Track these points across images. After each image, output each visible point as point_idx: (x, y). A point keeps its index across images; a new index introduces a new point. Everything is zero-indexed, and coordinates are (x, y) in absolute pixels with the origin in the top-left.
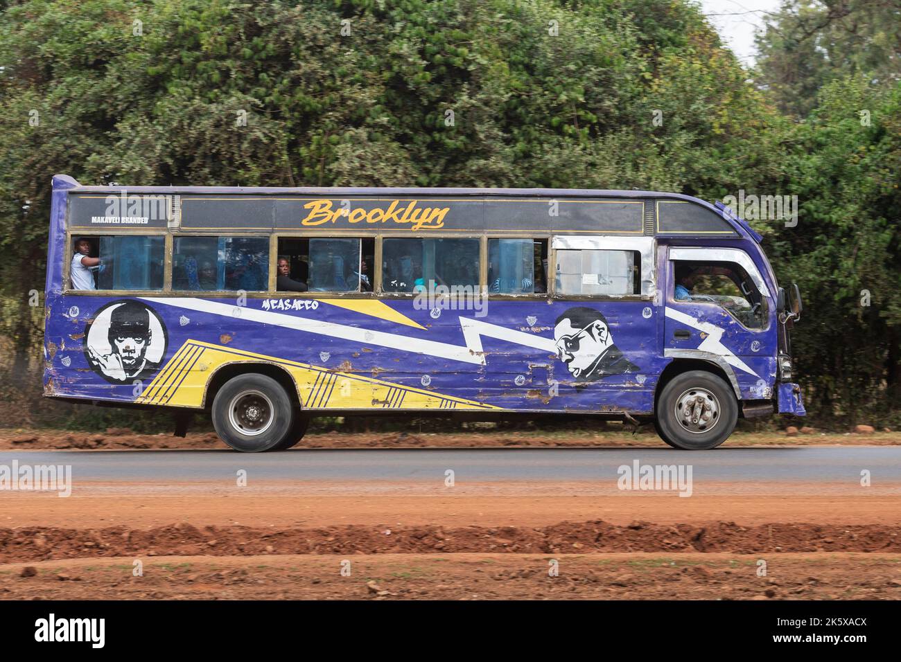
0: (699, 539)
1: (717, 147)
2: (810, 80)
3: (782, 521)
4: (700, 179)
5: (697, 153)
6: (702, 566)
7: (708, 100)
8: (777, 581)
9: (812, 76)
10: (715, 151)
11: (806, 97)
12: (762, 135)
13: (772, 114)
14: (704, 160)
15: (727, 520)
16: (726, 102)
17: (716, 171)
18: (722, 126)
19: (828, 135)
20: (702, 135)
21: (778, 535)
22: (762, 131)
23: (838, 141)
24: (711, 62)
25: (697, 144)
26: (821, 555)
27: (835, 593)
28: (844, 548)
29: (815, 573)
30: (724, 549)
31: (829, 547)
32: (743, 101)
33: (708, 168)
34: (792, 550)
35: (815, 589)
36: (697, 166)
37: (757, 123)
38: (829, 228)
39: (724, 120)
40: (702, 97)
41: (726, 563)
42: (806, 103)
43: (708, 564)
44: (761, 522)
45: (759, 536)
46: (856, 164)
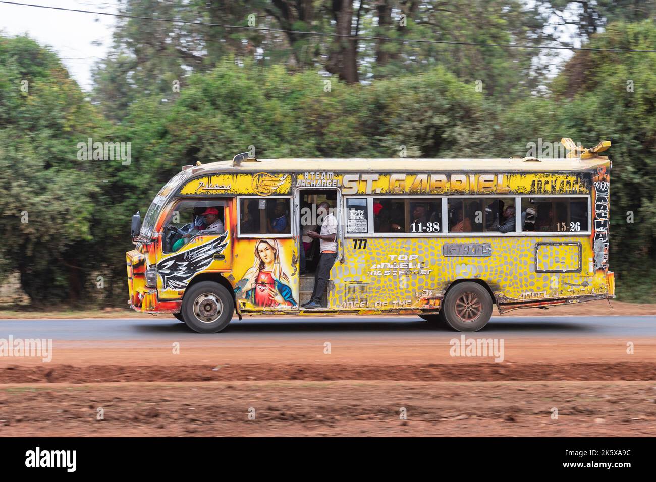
0: (49, 375)
1: (67, 138)
2: (124, 100)
3: (100, 363)
4: (55, 158)
5: (54, 142)
6: (50, 391)
7: (62, 110)
8: (98, 400)
9: (125, 97)
10: (65, 141)
11: (121, 110)
12: (94, 132)
13: (100, 119)
14: (58, 146)
15: (67, 363)
16: (72, 111)
17: (65, 152)
18: (71, 126)
19: (134, 133)
20: (58, 131)
21: (98, 372)
22: (95, 130)
23: (140, 136)
24: (65, 87)
25: (54, 136)
26: (124, 383)
27: (130, 406)
28: (137, 380)
29: (118, 394)
30: (65, 381)
31: (128, 379)
32: (82, 111)
33: (62, 152)
34: (106, 381)
35: (120, 404)
36: (54, 150)
37: (90, 124)
38: (133, 188)
39: (72, 123)
40: (58, 108)
41: (64, 389)
42: (121, 113)
43: (55, 390)
44: (88, 364)
45: (85, 373)
46: (150, 150)
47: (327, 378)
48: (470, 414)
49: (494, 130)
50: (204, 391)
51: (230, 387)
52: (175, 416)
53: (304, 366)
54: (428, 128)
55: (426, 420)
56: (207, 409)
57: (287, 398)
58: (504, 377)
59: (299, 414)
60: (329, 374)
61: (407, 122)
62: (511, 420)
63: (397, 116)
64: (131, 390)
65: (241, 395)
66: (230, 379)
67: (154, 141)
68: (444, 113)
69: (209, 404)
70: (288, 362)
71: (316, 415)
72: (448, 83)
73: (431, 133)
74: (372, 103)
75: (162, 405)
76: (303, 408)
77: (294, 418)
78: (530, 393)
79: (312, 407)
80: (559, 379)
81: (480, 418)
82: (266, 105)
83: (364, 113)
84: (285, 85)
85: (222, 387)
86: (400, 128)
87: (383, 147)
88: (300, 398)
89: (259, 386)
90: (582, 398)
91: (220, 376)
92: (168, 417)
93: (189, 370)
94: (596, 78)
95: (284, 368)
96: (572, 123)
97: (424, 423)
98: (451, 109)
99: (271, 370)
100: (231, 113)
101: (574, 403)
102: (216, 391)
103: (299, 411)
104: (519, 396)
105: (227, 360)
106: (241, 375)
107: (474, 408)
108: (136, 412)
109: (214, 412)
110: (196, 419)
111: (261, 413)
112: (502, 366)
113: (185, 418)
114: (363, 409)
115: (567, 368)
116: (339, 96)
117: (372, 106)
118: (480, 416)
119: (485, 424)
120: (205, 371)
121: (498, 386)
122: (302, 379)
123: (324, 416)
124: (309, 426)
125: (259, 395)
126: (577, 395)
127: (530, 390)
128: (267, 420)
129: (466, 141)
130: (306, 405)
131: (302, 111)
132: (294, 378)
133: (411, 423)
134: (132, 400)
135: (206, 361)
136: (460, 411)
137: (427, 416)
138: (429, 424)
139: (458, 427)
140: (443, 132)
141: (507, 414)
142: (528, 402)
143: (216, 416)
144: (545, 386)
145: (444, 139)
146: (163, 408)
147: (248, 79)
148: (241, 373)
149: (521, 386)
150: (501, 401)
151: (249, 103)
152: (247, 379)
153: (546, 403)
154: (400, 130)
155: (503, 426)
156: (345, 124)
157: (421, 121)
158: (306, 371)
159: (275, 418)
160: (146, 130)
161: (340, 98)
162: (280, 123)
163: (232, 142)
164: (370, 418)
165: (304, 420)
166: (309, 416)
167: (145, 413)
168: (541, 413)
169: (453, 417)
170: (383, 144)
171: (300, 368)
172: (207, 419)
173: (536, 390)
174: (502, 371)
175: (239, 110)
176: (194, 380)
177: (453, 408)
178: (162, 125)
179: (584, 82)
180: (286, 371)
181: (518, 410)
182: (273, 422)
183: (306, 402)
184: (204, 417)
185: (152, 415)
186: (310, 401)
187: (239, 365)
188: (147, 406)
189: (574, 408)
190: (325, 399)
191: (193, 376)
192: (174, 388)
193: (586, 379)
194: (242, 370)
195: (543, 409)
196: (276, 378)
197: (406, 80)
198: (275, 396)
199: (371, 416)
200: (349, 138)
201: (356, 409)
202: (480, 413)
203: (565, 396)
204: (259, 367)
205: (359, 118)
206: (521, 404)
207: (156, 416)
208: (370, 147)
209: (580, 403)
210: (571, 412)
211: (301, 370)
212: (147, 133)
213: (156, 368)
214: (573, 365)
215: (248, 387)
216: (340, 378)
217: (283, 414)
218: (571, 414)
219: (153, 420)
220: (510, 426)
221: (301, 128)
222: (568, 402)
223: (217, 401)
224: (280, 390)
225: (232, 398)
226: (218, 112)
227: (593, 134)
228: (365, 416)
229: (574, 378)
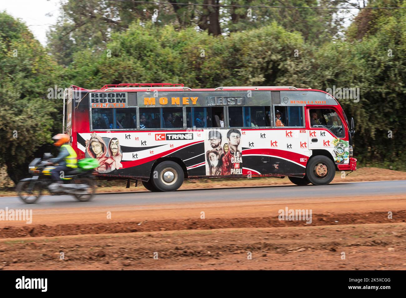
0: (32, 232)
1: (34, 78)
2: (68, 51)
3: (64, 223)
4: (27, 91)
5: (26, 81)
6: (33, 242)
7: (30, 60)
8: (64, 247)
9: (68, 49)
10: (33, 80)
11: (66, 58)
12: (52, 73)
13: (55, 64)
14: (29, 83)
15: (43, 224)
16: (37, 60)
17: (34, 87)
18: (36, 70)
19: (77, 73)
20: (28, 73)
21: (63, 229)
22: (52, 71)
23: (81, 75)
24: (31, 45)
25: (26, 77)
26: (80, 236)
27: (86, 250)
28: (89, 233)
29: (78, 243)
30: (42, 235)
31: (83, 232)
32: (43, 60)
33: (31, 87)
34: (69, 234)
35: (79, 249)
36: (26, 86)
37: (49, 68)
39: (36, 68)
40: (28, 58)
41: (43, 241)
42: (67, 60)
43: (36, 241)
44: (56, 224)
45: (55, 230)
46: (88, 83)
47: (211, 228)
48: (307, 248)
49: (311, 62)
50: (133, 239)
51: (150, 236)
52: (115, 256)
53: (196, 220)
54: (268, 63)
55: (278, 253)
56: (136, 250)
57: (187, 241)
58: (327, 223)
59: (195, 252)
60: (213, 225)
61: (255, 59)
62: (334, 250)
63: (248, 56)
64: (86, 240)
65: (157, 241)
66: (149, 230)
67: (90, 77)
68: (278, 53)
69: (137, 247)
70: (187, 218)
71: (207, 252)
72: (280, 33)
73: (270, 66)
74: (232, 47)
75: (107, 249)
76: (198, 247)
77: (192, 254)
78: (344, 233)
79: (203, 246)
80: (362, 223)
81: (313, 250)
82: (161, 51)
83: (226, 54)
84: (174, 38)
85: (145, 236)
86: (250, 63)
87: (240, 76)
88: (195, 241)
89: (168, 234)
90: (378, 234)
91: (142, 229)
92: (112, 256)
93: (122, 226)
94: (375, 26)
95: (183, 222)
96: (362, 56)
97: (276, 254)
98: (282, 50)
99: (175, 223)
100: (140, 58)
101: (373, 238)
102: (141, 238)
103: (195, 250)
104: (337, 235)
105: (146, 218)
106: (156, 228)
107: (309, 244)
108: (91, 254)
109: (141, 252)
110: (130, 257)
111: (171, 252)
112: (326, 216)
113: (122, 257)
114: (237, 247)
115: (367, 216)
116: (209, 44)
117: (231, 50)
118: (313, 249)
119: (316, 254)
120: (133, 226)
121: (323, 229)
122: (196, 229)
123: (212, 252)
124: (202, 259)
125: (169, 240)
126: (375, 233)
127: (344, 231)
128: (175, 256)
129: (294, 70)
130: (200, 245)
131: (185, 54)
132: (191, 228)
133: (268, 254)
134: (87, 246)
135: (133, 219)
136: (300, 246)
137: (278, 250)
138: (281, 255)
139: (299, 256)
140: (279, 65)
141: (331, 247)
142: (343, 238)
143: (143, 255)
144: (354, 227)
145: (280, 69)
146: (107, 251)
147: (150, 35)
148: (156, 226)
149: (338, 228)
150: (325, 238)
151: (151, 51)
152: (160, 230)
153: (355, 239)
154: (250, 65)
155: (328, 255)
156: (214, 62)
157: (264, 58)
158: (197, 223)
159: (180, 255)
160: (86, 71)
161: (210, 45)
162: (172, 63)
163: (141, 76)
164: (242, 253)
165: (199, 255)
166: (201, 253)
167: (96, 254)
168: (352, 245)
169: (296, 250)
170: (239, 74)
171: (194, 222)
172: (136, 257)
173: (348, 230)
174: (325, 219)
175: (146, 55)
176: (125, 232)
177: (295, 244)
178: (96, 67)
179: (368, 29)
180: (185, 224)
181: (338, 244)
182: (180, 257)
183: (199, 243)
184: (135, 255)
185: (101, 255)
186: (203, 243)
187: (154, 221)
188: (97, 250)
189: (374, 242)
190: (212, 241)
191: (125, 229)
192: (113, 238)
193: (380, 222)
194: (156, 224)
195: (353, 243)
196: (178, 229)
197: (252, 32)
198: (180, 241)
199: (243, 251)
200: (217, 71)
201: (233, 247)
202: (312, 247)
203: (367, 234)
204: (167, 222)
205: (223, 57)
206: (340, 240)
207: (104, 256)
208: (231, 76)
209: (377, 238)
210: (371, 244)
211: (194, 223)
212: (86, 73)
213: (100, 225)
214: (371, 213)
215: (162, 235)
216: (220, 227)
217: (185, 252)
218: (372, 245)
219: (102, 259)
220: (333, 254)
221: (186, 65)
222: (370, 237)
223: (142, 245)
224: (182, 236)
225: (152, 243)
226: (131, 57)
227: (376, 62)
228: (239, 251)
229: (372, 222)
